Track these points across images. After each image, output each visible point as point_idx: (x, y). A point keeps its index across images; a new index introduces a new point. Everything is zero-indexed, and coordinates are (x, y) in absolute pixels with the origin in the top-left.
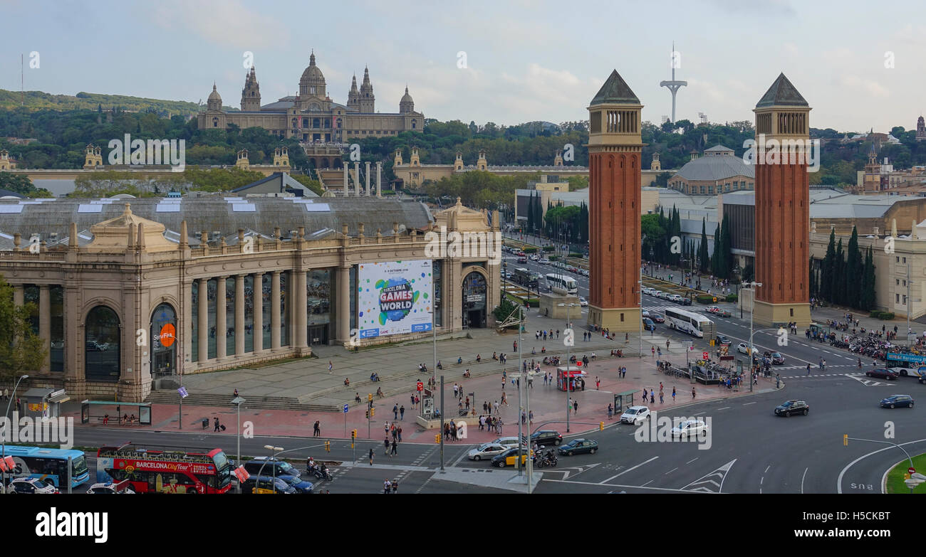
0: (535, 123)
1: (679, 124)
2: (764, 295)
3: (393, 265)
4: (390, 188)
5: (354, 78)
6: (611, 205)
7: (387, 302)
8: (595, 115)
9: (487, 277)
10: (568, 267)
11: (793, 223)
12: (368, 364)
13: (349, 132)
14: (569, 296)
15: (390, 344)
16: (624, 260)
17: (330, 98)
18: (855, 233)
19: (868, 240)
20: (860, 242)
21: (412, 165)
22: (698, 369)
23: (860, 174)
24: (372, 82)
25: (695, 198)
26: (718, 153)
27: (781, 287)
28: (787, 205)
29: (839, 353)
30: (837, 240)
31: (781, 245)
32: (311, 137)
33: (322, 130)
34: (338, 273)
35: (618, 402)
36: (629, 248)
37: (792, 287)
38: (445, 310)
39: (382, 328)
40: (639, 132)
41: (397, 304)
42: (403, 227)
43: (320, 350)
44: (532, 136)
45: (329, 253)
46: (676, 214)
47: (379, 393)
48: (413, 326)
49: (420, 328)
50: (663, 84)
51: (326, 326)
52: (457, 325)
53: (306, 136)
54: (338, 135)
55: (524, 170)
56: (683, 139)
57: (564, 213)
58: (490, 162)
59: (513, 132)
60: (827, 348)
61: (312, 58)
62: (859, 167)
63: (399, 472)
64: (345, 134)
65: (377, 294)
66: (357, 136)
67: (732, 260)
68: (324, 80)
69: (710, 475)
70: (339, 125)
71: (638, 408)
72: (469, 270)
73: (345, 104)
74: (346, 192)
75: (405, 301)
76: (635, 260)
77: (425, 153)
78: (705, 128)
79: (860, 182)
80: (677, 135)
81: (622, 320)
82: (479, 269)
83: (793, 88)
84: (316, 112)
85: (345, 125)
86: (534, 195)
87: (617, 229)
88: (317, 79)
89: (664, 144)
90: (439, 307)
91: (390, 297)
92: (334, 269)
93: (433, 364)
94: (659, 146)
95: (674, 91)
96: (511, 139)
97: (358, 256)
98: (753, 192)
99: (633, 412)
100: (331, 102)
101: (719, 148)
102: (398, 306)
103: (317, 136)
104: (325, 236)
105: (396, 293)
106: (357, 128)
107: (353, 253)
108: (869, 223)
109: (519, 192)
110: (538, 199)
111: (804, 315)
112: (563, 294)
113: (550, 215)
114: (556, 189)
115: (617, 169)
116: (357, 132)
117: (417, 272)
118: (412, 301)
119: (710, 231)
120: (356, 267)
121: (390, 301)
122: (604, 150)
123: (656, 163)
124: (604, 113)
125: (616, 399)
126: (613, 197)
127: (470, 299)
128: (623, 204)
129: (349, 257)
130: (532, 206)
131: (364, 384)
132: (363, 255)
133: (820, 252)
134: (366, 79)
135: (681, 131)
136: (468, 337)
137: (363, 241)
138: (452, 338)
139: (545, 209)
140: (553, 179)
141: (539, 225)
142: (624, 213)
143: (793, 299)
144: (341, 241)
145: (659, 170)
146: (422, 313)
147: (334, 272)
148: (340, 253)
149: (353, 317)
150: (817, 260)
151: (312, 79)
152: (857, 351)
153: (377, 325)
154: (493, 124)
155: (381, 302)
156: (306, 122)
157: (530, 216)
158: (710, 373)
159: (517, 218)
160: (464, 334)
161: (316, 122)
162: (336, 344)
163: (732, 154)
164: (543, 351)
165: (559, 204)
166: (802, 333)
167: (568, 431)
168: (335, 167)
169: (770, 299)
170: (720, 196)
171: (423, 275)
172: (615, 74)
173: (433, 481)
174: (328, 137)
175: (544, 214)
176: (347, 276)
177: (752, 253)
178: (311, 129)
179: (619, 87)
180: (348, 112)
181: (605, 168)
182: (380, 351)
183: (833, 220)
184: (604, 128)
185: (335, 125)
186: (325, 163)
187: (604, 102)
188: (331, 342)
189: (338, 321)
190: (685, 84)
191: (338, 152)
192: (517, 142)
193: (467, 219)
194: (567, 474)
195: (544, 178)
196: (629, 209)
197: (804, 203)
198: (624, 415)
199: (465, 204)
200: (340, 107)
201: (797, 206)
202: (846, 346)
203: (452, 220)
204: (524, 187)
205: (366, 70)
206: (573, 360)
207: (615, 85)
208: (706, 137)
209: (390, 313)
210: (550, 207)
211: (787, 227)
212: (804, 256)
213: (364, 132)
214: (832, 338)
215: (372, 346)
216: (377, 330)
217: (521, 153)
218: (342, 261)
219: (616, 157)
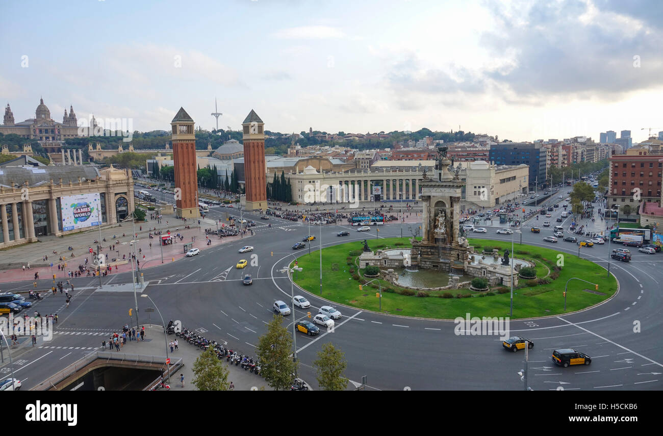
0: (157, 131)
1: (219, 131)
2: (249, 199)
3: (80, 196)
4: (88, 161)
5: (65, 110)
6: (183, 165)
7: (77, 213)
8: (174, 127)
9: (127, 199)
10: (170, 192)
11: (259, 169)
12: (68, 242)
13: (65, 136)
14: (168, 204)
15: (81, 232)
16: (190, 188)
17: (54, 120)
18: (283, 172)
19: (289, 175)
20: (285, 176)
21: (98, 150)
22: (221, 231)
23: (289, 149)
24: (75, 112)
25: (224, 161)
26: (232, 142)
27: (255, 195)
28: (256, 162)
29: (277, 219)
30: (277, 175)
31: (255, 178)
32: (44, 138)
33: (50, 135)
34: (50, 202)
35: (186, 248)
36: (192, 183)
37: (260, 195)
38: (108, 215)
39: (76, 226)
40: (194, 134)
41: (82, 213)
42: (84, 179)
43: (43, 238)
44: (155, 136)
45: (43, 192)
46: (215, 168)
47: (72, 255)
48: (92, 223)
49: (96, 224)
50: (212, 114)
51: (45, 227)
52: (114, 221)
53: (41, 138)
54: (59, 137)
55: (152, 151)
56: (221, 137)
57: (168, 169)
58: (135, 148)
59: (146, 135)
60: (273, 218)
61: (42, 101)
62: (289, 147)
63: (78, 291)
64: (62, 136)
65: (72, 210)
66: (69, 137)
67: (238, 185)
68: (49, 111)
69: (222, 274)
70: (59, 132)
71: (193, 250)
72: (118, 196)
73: (62, 123)
74: (64, 163)
75: (87, 212)
76: (195, 188)
77: (104, 145)
78: (229, 133)
79: (289, 153)
80: (218, 135)
81: (191, 213)
82: (123, 195)
83: (257, 116)
84: (46, 126)
85: (62, 132)
86: (155, 162)
87: (187, 175)
88: (45, 111)
89: (213, 139)
90: (104, 213)
91: (79, 211)
92: (47, 200)
93: (100, 240)
94: (210, 140)
95: (217, 117)
96: (145, 138)
97: (60, 193)
98: (243, 158)
99: (192, 251)
100: (54, 121)
101: (233, 140)
102: (83, 215)
103: (47, 138)
104: (42, 184)
105: (82, 209)
106: (69, 134)
107: (57, 192)
108: (288, 169)
109: (148, 161)
110: (157, 164)
111: (265, 205)
112: (165, 204)
113: (162, 170)
114: (165, 159)
115: (185, 150)
116: (69, 136)
117: (92, 199)
118: (90, 212)
119: (229, 174)
120: (59, 198)
121: (79, 213)
122: (178, 142)
123: (210, 147)
124: (178, 125)
125: (184, 247)
126: (184, 162)
127: (120, 209)
128: (188, 164)
129: (55, 194)
130: (155, 167)
131: (65, 252)
132: (63, 193)
133: (271, 181)
134: (72, 111)
135: (220, 134)
136: (120, 226)
137: (61, 186)
138: (112, 227)
139: (160, 168)
140: (163, 155)
141: (158, 175)
142: (189, 168)
143: (260, 200)
144: (50, 187)
145: (211, 150)
146: (96, 217)
147: (47, 202)
148: (50, 193)
149: (60, 222)
150: (270, 184)
151: (42, 110)
152: (284, 218)
153: (73, 224)
154: (138, 132)
155: (74, 214)
156: (41, 131)
157: (154, 171)
158: (226, 232)
159: (148, 172)
160: (118, 224)
161: (46, 131)
162: (51, 235)
163: (238, 142)
164: (155, 229)
165: (166, 166)
166: (264, 213)
167: (163, 262)
168: (58, 152)
169: (252, 200)
170: (232, 160)
171: (95, 200)
172: (182, 109)
173: (96, 292)
174: (53, 138)
175: (160, 170)
176: (55, 203)
177: (244, 182)
178: (44, 135)
179: (184, 115)
180: (63, 126)
181: (180, 150)
182: (75, 236)
183: (276, 168)
184: (178, 133)
185: (57, 132)
186: (53, 150)
187: (177, 121)
188: (48, 234)
189: (51, 224)
190: (221, 114)
191: (59, 145)
192: (148, 139)
193: (116, 174)
194: (160, 281)
195: (159, 155)
196: (191, 167)
197: (263, 162)
198: (188, 253)
199: (114, 167)
200: (59, 124)
201: (261, 163)
202: (280, 216)
203: (108, 175)
204: (151, 159)
205: (71, 107)
206: (168, 232)
207: (182, 113)
208: (230, 136)
209: (79, 219)
210: (162, 167)
211: (257, 171)
212: (264, 182)
213: (72, 135)
214: (275, 214)
215: (71, 234)
216: (73, 226)
217: (151, 144)
218: (51, 196)
219: (184, 145)
